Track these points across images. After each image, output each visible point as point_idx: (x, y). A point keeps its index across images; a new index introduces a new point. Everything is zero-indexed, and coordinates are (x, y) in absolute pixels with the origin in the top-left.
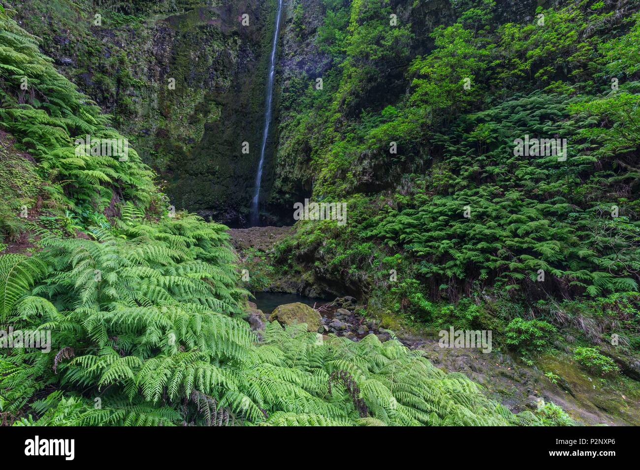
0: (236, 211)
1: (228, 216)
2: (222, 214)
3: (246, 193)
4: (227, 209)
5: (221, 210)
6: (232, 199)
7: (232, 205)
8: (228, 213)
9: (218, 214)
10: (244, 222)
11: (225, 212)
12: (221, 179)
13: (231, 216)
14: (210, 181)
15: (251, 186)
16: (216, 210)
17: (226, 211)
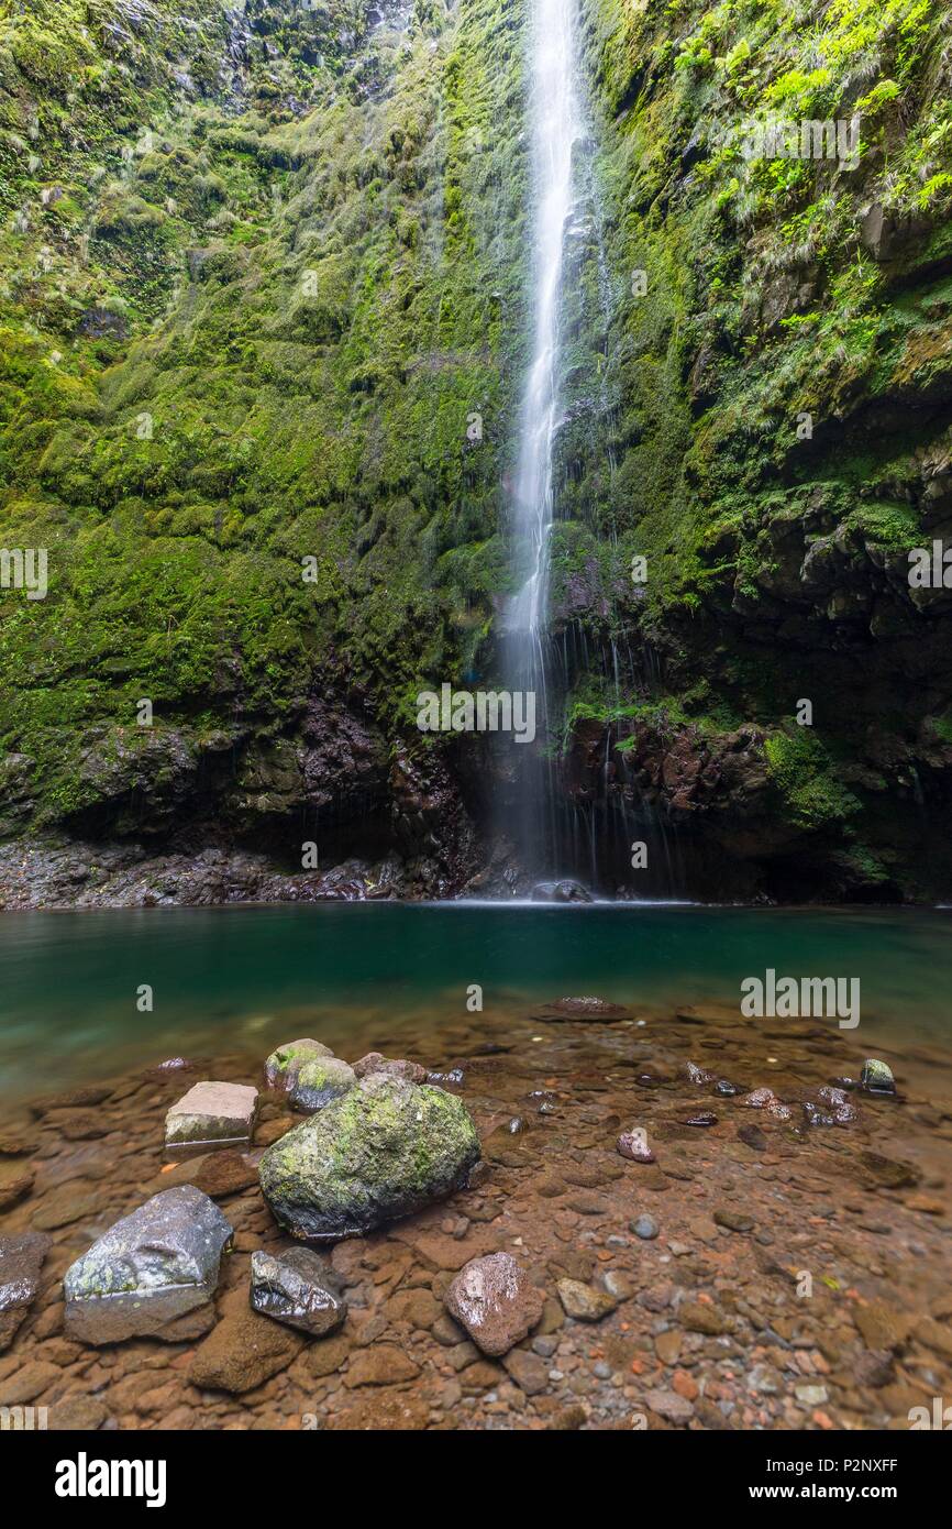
0: (367, 719)
1: (313, 761)
2: (266, 744)
3: (442, 583)
4: (303, 713)
5: (262, 716)
6: (342, 637)
7: (340, 684)
8: (312, 742)
9: (242, 745)
10: (434, 801)
11: (289, 731)
12: (268, 513)
13: (333, 762)
14: (196, 531)
15: (475, 533)
16: (224, 717)
17: (293, 725)
